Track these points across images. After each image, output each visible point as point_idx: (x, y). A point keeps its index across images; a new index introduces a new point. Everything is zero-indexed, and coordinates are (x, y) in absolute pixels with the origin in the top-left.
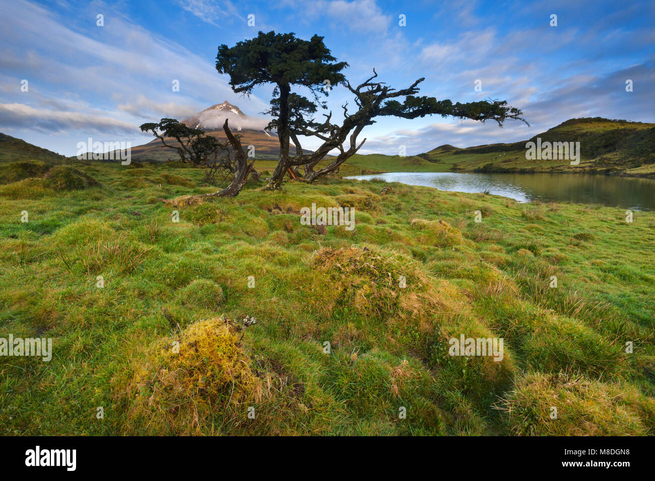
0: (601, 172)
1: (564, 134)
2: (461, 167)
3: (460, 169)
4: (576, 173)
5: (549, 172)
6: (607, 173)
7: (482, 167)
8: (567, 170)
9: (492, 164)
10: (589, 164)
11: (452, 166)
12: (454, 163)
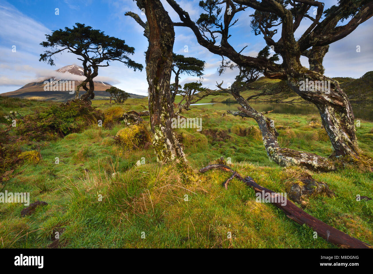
0: (274, 101)
1: (260, 83)
2: (216, 100)
3: (215, 101)
4: (265, 102)
5: (254, 102)
6: (276, 101)
7: (225, 100)
8: (261, 100)
9: (230, 99)
10: (270, 98)
11: (211, 100)
12: (212, 98)
